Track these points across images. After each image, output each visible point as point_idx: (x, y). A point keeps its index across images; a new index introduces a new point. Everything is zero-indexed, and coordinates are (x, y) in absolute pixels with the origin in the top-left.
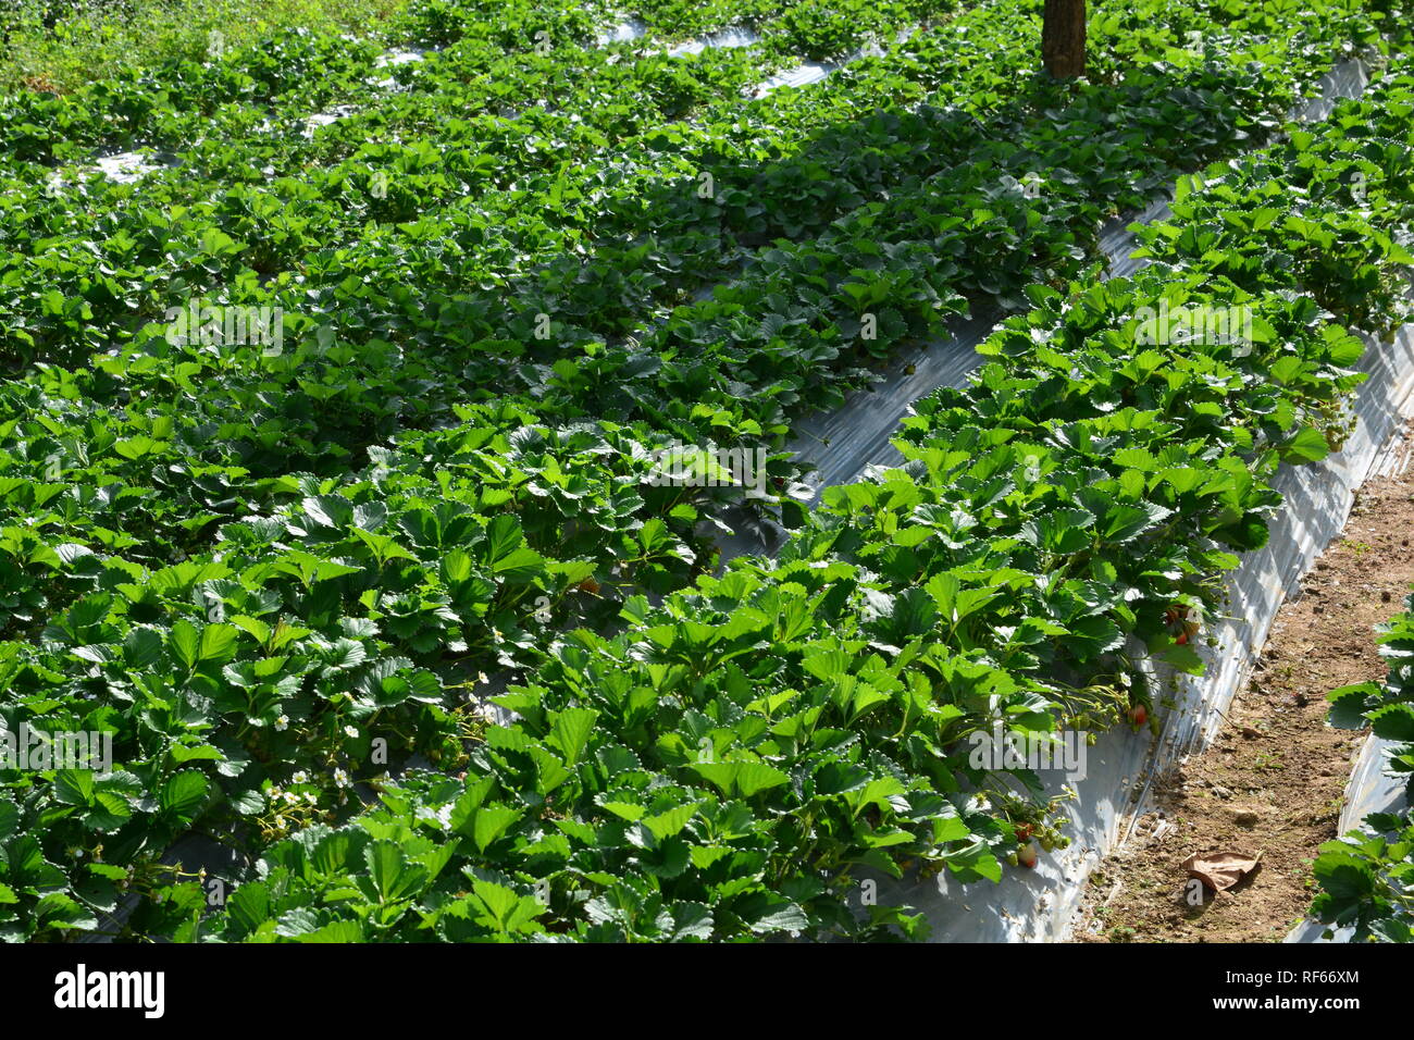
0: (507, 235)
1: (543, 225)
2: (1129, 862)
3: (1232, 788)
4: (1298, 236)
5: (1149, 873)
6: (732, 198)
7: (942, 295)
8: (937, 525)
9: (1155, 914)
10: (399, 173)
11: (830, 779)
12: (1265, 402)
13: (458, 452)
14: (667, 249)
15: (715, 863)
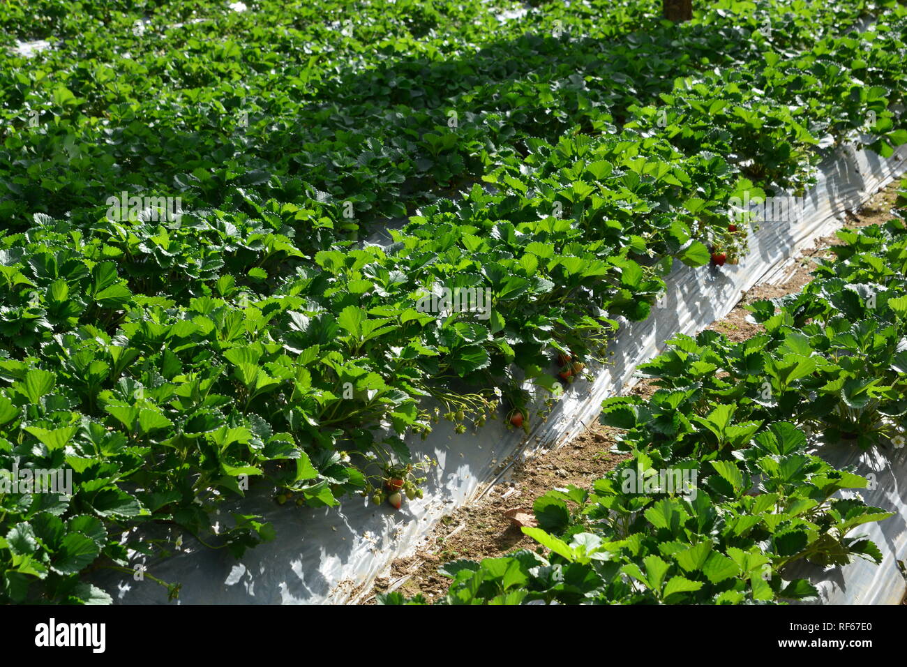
0: (259, 103)
1: (287, 99)
2: (475, 512)
3: (571, 472)
4: (741, 120)
5: (487, 519)
6: (401, 84)
7: (497, 147)
8: (377, 279)
9: (479, 545)
10: (207, 60)
11: (198, 424)
12: (664, 221)
13: (100, 221)
14: (346, 114)
15: (87, 469)
